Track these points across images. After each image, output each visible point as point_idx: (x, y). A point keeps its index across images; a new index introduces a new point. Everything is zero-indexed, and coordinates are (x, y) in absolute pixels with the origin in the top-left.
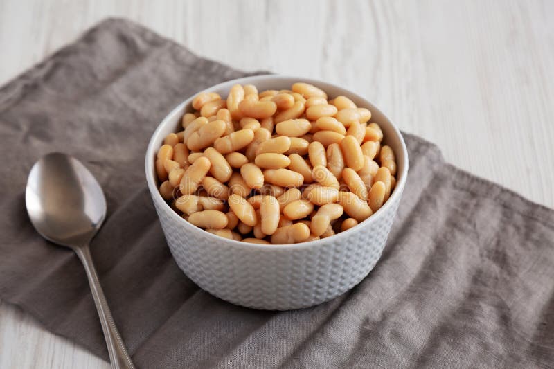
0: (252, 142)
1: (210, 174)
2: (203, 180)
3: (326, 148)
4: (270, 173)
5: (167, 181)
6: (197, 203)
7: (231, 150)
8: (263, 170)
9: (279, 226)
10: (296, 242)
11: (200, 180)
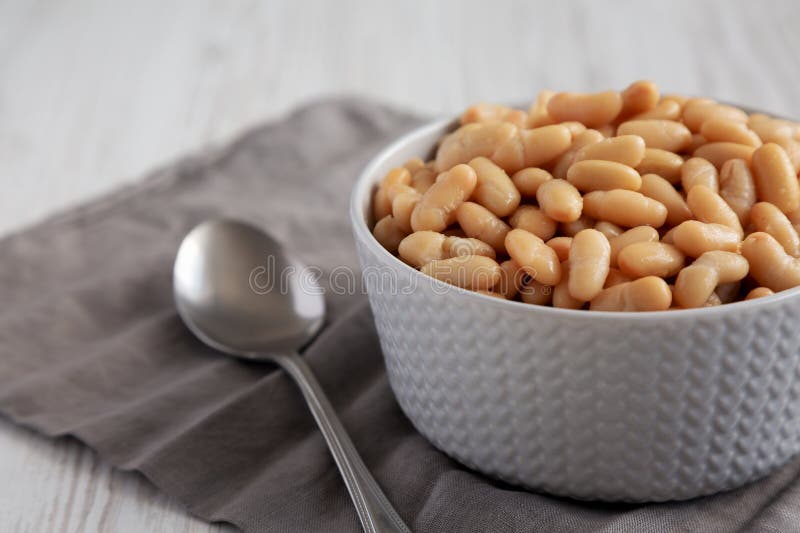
0: (566, 151)
1: (475, 198)
2: (459, 208)
3: (719, 169)
4: (597, 197)
5: (389, 217)
6: (440, 246)
7: (522, 165)
8: (583, 192)
9: (607, 284)
10: (639, 309)
11: (453, 206)
